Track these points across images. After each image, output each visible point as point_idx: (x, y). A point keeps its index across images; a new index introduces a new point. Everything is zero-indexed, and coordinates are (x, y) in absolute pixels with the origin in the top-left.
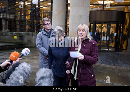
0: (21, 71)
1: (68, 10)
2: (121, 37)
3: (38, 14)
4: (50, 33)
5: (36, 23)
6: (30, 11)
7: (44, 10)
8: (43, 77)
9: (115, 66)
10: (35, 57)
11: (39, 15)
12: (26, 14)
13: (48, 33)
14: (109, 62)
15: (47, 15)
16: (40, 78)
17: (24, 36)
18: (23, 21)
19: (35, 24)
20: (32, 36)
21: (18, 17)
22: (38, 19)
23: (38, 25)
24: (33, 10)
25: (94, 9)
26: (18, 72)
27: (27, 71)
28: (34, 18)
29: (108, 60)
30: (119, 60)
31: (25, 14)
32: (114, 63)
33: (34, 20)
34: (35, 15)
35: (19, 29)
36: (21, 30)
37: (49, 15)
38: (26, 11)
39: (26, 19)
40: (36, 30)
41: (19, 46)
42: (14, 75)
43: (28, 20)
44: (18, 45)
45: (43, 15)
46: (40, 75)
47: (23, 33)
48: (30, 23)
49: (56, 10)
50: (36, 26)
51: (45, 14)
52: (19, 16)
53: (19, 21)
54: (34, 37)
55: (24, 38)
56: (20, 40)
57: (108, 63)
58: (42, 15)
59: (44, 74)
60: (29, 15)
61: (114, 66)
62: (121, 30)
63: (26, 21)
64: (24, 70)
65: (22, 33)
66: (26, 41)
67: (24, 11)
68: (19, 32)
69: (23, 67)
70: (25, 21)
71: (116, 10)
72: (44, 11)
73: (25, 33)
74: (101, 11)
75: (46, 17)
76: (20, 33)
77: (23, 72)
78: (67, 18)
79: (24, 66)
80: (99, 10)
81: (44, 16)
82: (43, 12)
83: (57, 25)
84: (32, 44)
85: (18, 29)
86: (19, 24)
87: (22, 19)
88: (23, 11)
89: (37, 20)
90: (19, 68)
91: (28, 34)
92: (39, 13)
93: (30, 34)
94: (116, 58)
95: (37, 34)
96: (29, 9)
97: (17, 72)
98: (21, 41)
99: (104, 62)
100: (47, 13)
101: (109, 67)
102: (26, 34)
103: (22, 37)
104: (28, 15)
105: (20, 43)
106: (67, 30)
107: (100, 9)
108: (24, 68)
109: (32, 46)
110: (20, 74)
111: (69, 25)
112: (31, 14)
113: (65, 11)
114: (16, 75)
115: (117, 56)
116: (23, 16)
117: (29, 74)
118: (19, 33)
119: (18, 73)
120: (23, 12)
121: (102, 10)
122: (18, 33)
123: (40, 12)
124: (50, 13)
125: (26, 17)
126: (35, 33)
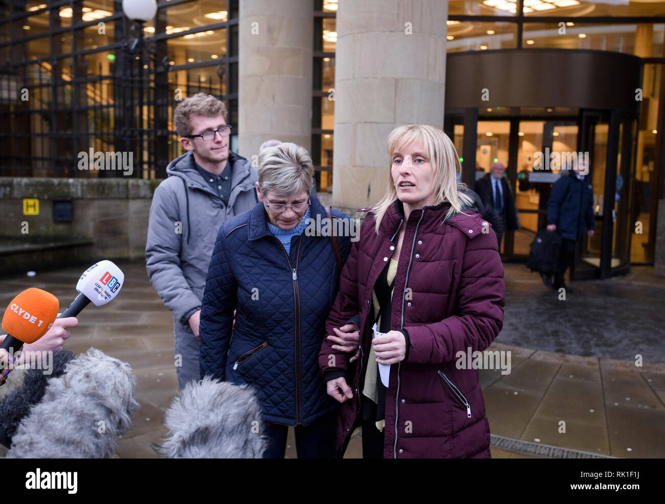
0: (79, 403)
1: (326, 47)
2: (617, 197)
3: (158, 75)
4: (225, 180)
5: (145, 127)
6: (111, 57)
7: (188, 52)
8: (207, 429)
9: (592, 359)
10: (144, 318)
11: (161, 77)
12: (89, 72)
13: (217, 183)
14: (555, 333)
15: (210, 81)
16: (186, 436)
17: (78, 199)
18: (70, 113)
19: (142, 133)
20: (127, 198)
21: (45, 90)
22: (159, 102)
23: (159, 133)
24: (127, 49)
25: (468, 44)
26: (61, 407)
27: (113, 402)
28: (136, 95)
29: (550, 326)
30: (612, 326)
31: (83, 77)
32: (587, 342)
33: (137, 109)
34: (141, 82)
35: (50, 159)
36: (59, 163)
37: (221, 77)
38: (87, 57)
39: (91, 103)
40: (149, 163)
41: (49, 257)
42: (42, 425)
43: (102, 107)
44: (43, 251)
45: (182, 78)
46: (188, 419)
47: (71, 181)
48: (112, 124)
49: (258, 51)
50: (145, 144)
51: (195, 74)
52: (48, 85)
53: (46, 116)
54: (134, 206)
55: (78, 212)
56: (57, 222)
57: (552, 340)
58: (176, 77)
59: (212, 416)
60: (106, 78)
61: (588, 359)
62: (619, 157)
63: (91, 114)
64: (94, 396)
65: (68, 185)
66: (91, 225)
67: (75, 58)
68: (49, 175)
69: (87, 376)
70: (84, 112)
71: (587, 46)
72: (187, 57)
73: (85, 181)
74: (505, 51)
75: (200, 89)
76: (56, 181)
77: (90, 407)
78: (318, 94)
79: (94, 371)
80: (498, 46)
81: (188, 87)
82: (182, 62)
83: (264, 138)
84: (126, 243)
85: (42, 159)
86: (46, 130)
87: (64, 103)
88: (68, 56)
89: (149, 105)
90: (67, 386)
91: (103, 186)
92: (161, 69)
93: (111, 187)
94: (593, 310)
95: (153, 187)
96: (105, 44)
97: (55, 410)
98: (61, 228)
99: (531, 334)
100: (207, 65)
101: (561, 362)
102: (91, 187)
103: (68, 207)
104: (101, 78)
105: (56, 238)
106: (324, 162)
107: (503, 43)
108: (93, 384)
109: (125, 255)
110: (72, 419)
111: (331, 132)
112: (119, 74)
113: (309, 53)
114: (50, 423)
115: (599, 301)
116: (68, 87)
117: (125, 416)
118: (52, 185)
119: (65, 411)
120: (69, 61)
121: (515, 46)
122: (43, 184)
123: (168, 60)
124: (226, 67)
125: (90, 93)
126: (140, 182)
